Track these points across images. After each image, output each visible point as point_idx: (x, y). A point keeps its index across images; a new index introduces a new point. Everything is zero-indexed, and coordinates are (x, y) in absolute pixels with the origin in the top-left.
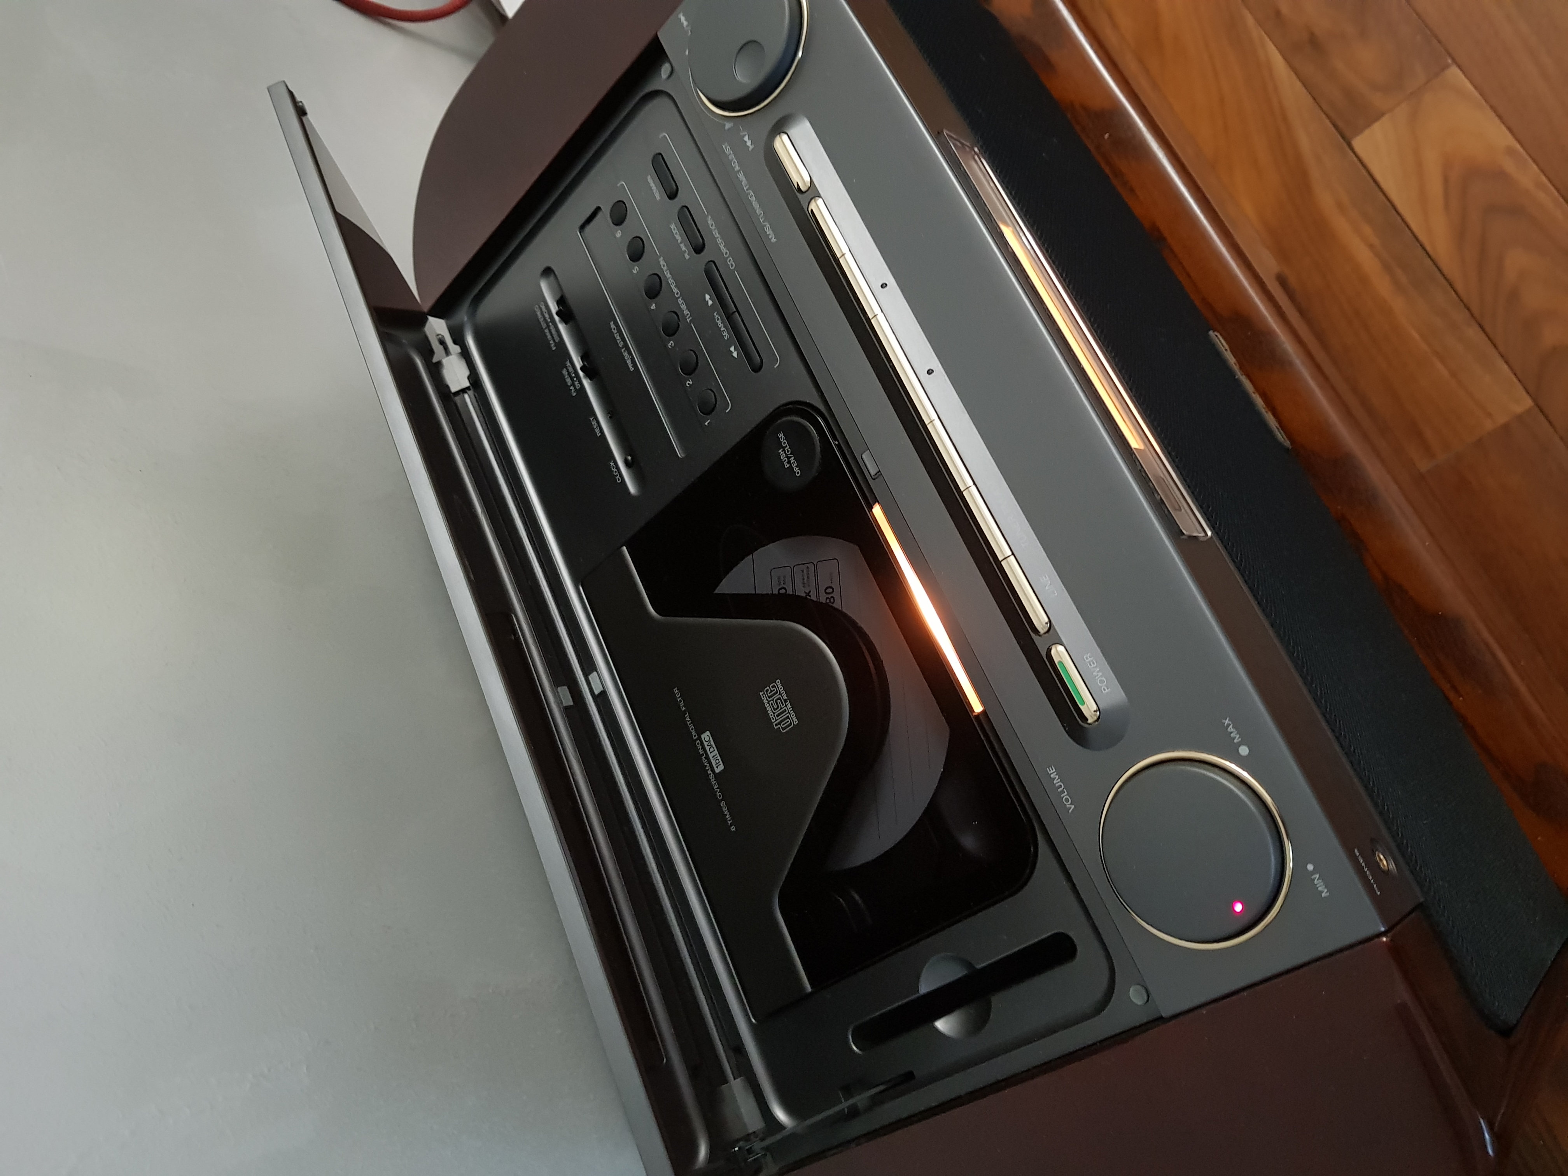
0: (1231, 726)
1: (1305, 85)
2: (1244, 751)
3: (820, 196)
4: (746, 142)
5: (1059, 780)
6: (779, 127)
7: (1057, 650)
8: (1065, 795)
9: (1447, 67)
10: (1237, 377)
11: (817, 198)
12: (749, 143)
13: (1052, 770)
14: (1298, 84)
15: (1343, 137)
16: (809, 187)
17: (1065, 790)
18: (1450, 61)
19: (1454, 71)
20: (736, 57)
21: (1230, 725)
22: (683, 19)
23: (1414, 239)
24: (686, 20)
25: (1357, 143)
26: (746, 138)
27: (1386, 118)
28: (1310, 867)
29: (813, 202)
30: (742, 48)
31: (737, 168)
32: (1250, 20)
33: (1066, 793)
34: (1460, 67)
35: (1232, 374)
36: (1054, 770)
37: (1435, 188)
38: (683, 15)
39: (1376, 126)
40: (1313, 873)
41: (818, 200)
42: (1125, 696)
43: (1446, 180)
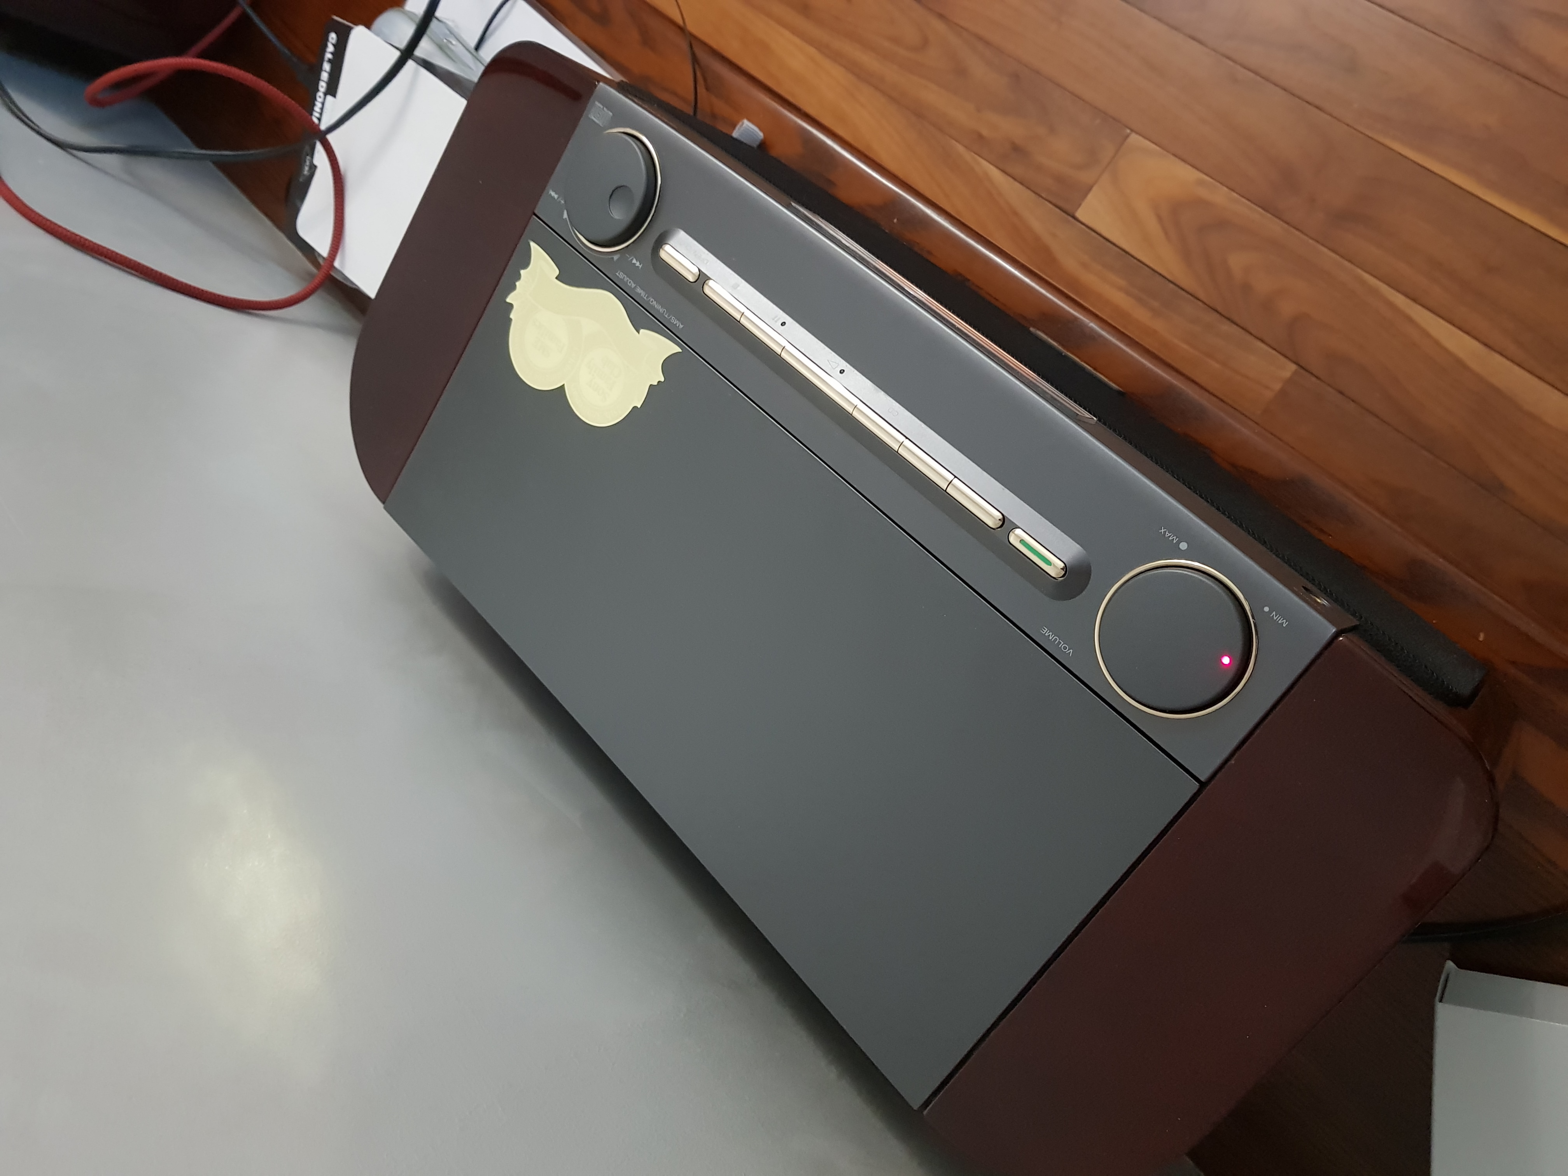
0: (1167, 533)
1: (1021, 183)
2: (1183, 546)
3: (709, 279)
4: (635, 264)
5: (1053, 635)
6: (661, 241)
7: (1015, 534)
8: (1062, 645)
9: (1128, 136)
10: (1063, 354)
11: (707, 282)
12: (638, 264)
13: (1045, 630)
14: (1017, 185)
15: (1068, 214)
16: (699, 275)
17: (1060, 641)
18: (1128, 131)
19: (1134, 137)
20: (610, 200)
21: (1166, 531)
22: (553, 194)
23: (1153, 272)
24: (556, 193)
25: (1079, 214)
26: (634, 261)
27: (1095, 189)
28: (1266, 609)
29: (705, 287)
30: (611, 196)
31: (633, 285)
32: (960, 148)
33: (1062, 643)
34: (1137, 133)
35: (1059, 354)
36: (1047, 629)
37: (1153, 225)
38: (553, 191)
39: (1090, 196)
40: (1270, 612)
41: (708, 282)
42: (1081, 548)
43: (1160, 218)
